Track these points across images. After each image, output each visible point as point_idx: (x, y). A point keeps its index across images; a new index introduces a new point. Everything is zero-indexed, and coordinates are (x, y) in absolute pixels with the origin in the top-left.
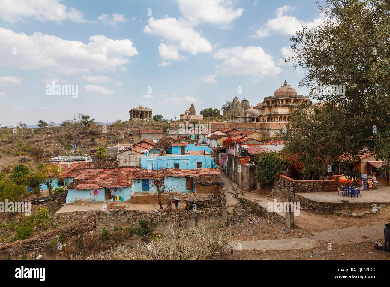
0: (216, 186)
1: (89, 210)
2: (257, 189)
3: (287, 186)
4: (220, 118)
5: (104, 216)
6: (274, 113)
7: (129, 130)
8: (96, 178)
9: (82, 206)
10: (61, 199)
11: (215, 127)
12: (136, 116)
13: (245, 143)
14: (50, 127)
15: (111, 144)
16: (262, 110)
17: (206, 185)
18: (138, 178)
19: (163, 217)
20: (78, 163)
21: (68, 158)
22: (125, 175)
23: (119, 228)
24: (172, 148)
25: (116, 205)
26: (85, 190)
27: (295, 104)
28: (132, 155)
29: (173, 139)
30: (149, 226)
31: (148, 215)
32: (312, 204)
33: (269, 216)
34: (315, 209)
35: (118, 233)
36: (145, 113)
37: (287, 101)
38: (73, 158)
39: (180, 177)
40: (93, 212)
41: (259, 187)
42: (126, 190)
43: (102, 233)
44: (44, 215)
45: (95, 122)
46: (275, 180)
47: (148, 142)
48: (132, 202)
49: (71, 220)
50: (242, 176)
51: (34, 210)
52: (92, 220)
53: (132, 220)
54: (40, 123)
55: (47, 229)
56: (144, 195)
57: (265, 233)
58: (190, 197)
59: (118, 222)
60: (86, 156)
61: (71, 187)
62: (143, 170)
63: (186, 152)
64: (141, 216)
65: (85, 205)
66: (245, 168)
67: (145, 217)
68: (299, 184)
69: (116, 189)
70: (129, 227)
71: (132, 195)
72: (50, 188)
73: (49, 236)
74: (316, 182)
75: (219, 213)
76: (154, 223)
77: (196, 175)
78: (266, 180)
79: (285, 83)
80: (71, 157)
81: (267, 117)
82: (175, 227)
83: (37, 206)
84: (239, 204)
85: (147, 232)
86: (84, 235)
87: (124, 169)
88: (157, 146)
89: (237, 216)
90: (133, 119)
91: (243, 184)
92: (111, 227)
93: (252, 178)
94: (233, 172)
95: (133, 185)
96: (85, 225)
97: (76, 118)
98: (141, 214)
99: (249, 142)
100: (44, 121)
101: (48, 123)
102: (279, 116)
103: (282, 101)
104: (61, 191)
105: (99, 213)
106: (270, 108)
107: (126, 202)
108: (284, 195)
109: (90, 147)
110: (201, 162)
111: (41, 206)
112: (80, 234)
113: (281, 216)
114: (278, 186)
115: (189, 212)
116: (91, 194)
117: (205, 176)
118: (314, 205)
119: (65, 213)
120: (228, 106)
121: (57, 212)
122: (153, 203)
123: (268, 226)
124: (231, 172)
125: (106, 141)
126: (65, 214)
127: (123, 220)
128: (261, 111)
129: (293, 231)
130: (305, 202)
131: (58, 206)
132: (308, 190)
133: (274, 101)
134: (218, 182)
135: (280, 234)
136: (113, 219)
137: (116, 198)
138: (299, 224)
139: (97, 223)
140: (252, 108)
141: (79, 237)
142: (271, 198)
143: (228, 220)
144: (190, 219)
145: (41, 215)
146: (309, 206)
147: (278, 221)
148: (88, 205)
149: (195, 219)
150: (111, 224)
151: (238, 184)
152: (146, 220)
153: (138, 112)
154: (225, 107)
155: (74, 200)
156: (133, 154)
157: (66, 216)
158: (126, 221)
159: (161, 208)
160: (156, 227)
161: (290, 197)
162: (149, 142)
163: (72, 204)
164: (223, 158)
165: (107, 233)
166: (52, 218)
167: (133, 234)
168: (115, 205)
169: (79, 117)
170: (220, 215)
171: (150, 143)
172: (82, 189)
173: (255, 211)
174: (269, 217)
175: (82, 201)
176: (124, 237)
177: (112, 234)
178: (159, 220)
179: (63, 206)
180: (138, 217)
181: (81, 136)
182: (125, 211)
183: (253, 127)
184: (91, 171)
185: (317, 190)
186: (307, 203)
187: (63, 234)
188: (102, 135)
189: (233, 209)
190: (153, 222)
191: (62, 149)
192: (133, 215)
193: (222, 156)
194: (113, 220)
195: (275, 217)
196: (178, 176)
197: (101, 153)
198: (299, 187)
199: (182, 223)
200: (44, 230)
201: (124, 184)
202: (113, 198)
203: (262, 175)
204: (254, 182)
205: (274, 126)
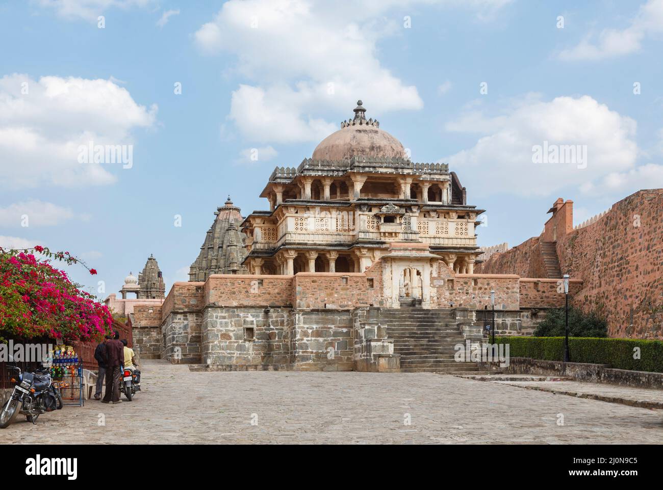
79: (357, 111)
205: (234, 293)
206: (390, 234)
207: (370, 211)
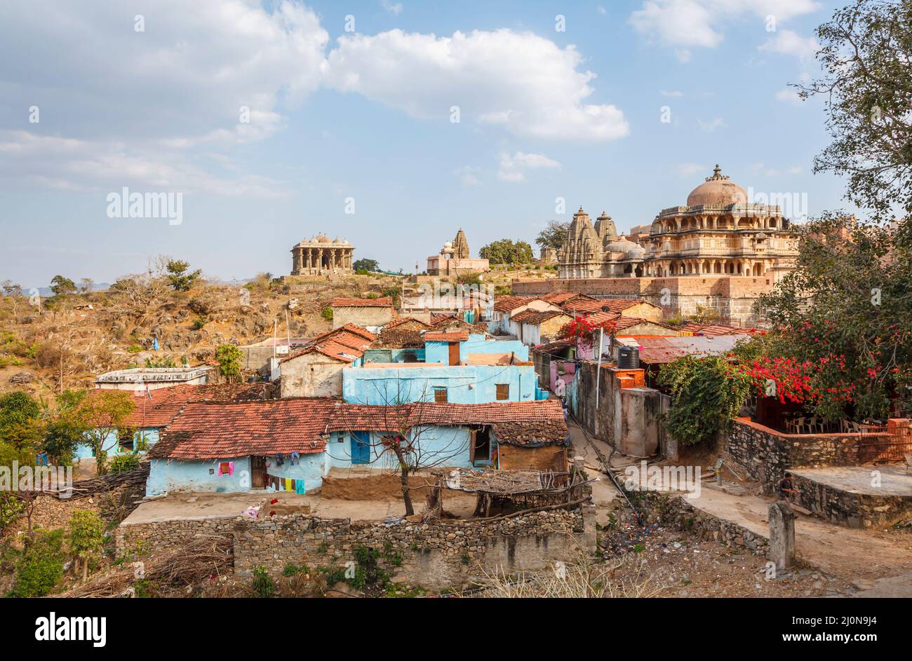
0: (555, 450)
1: (210, 517)
2: (668, 459)
3: (760, 451)
4: (534, 267)
5: (257, 534)
6: (687, 252)
7: (294, 300)
8: (225, 429)
9: (190, 506)
10: (133, 485)
11: (526, 290)
12: (309, 262)
13: (627, 333)
14: (82, 292)
15: (245, 336)
16: (655, 243)
17: (528, 447)
18: (339, 430)
19: (417, 538)
20: (169, 389)
21: (142, 374)
22: (302, 419)
23: (299, 566)
24: (424, 347)
25: (285, 503)
26: (197, 462)
27: (744, 227)
28: (319, 366)
29: (421, 322)
30: (379, 561)
31: (377, 531)
32: (837, 500)
33: (716, 534)
34: (846, 515)
35: (295, 582)
36: (333, 253)
37: (722, 220)
38: (155, 374)
39: (455, 426)
40: (221, 522)
41: (672, 453)
42: (309, 463)
43: (250, 580)
44: (92, 531)
45: (204, 278)
46: (722, 432)
47: (353, 330)
48: (324, 496)
49: (163, 543)
50: (625, 423)
51: (59, 515)
52: (222, 545)
53: (332, 546)
54: (57, 284)
55: (99, 568)
56: (357, 475)
57: (714, 582)
58: (489, 482)
59: (295, 550)
60: (186, 369)
61: (159, 453)
62: (350, 407)
63: (464, 357)
64: (358, 534)
65: (199, 502)
66: (633, 401)
67: (368, 537)
68: (796, 444)
69: (281, 460)
70: (325, 563)
71: (326, 473)
72: (99, 454)
73: (109, 589)
74: (842, 438)
75: (573, 526)
76: (393, 553)
77: (498, 419)
78: (697, 434)
79: (716, 171)
80: (148, 372)
81: (669, 262)
82: (454, 565)
83: (68, 506)
84: (623, 501)
85: (375, 580)
86: (203, 585)
87: (299, 404)
88: (380, 342)
89: (621, 533)
90: (303, 270)
91: (627, 443)
92: (274, 564)
93: (653, 427)
94: (595, 413)
95: (327, 447)
96: (206, 559)
97: (153, 268)
98: (358, 528)
99: (638, 328)
100: (66, 277)
101: (78, 282)
102: (703, 261)
103: (710, 219)
104: (131, 464)
105: (242, 527)
106: (677, 237)
107: (309, 494)
108: (748, 475)
109: (190, 346)
110: (508, 385)
111: (78, 504)
112: (190, 582)
113: (752, 533)
114: (730, 450)
115: (491, 523)
116: (212, 471)
117: (524, 424)
118: (844, 504)
119: (147, 524)
120: (552, 234)
121: (125, 523)
122: (382, 499)
123: (717, 562)
124: (590, 411)
125: (233, 328)
126: (147, 527)
127: (309, 547)
128: (652, 245)
129: (795, 577)
130: (818, 494)
131: (125, 505)
132: (820, 461)
133: (689, 220)
134: (561, 438)
135: (758, 586)
136: (280, 541)
137: (284, 484)
138: (810, 557)
139: (236, 554)
140: (623, 237)
141: (189, 591)
142: (715, 484)
143: (598, 543)
144: (494, 542)
145: (82, 529)
146: (828, 506)
147: (743, 547)
148: (206, 503)
149: (507, 542)
150: (276, 556)
151: (613, 445)
152: (371, 546)
153: (315, 251)
154: (544, 237)
155: (168, 489)
156: (321, 364)
157: (150, 532)
158: (316, 547)
159: (410, 511)
160: (399, 565)
161: (768, 480)
162: (357, 331)
163: (161, 499)
164: (561, 372)
165: (265, 580)
166: (109, 537)
167: (336, 583)
168: (281, 502)
169: (161, 266)
170: (578, 531)
171: (361, 332)
172: (187, 459)
173: (673, 520)
174: (715, 537)
175: (189, 491)
176: (313, 591)
177: (279, 585)
178: (406, 545)
179: (139, 504)
180: (351, 537)
181: (168, 316)
182: (314, 521)
183: (632, 289)
184: (212, 409)
185: (845, 460)
186: (821, 498)
187: (146, 582)
188: (223, 312)
189: (608, 515)
190: (391, 551)
191: (120, 351)
192: (334, 531)
193: (560, 369)
194: (282, 544)
195: (736, 537)
196: (450, 422)
197: (229, 361)
198: (794, 454)
199: (471, 554)
200: (92, 570)
201: (302, 445)
202: (274, 485)
203: (684, 420)
204: (659, 439)
205: (691, 287)
206: (760, 250)
207: (748, 236)
